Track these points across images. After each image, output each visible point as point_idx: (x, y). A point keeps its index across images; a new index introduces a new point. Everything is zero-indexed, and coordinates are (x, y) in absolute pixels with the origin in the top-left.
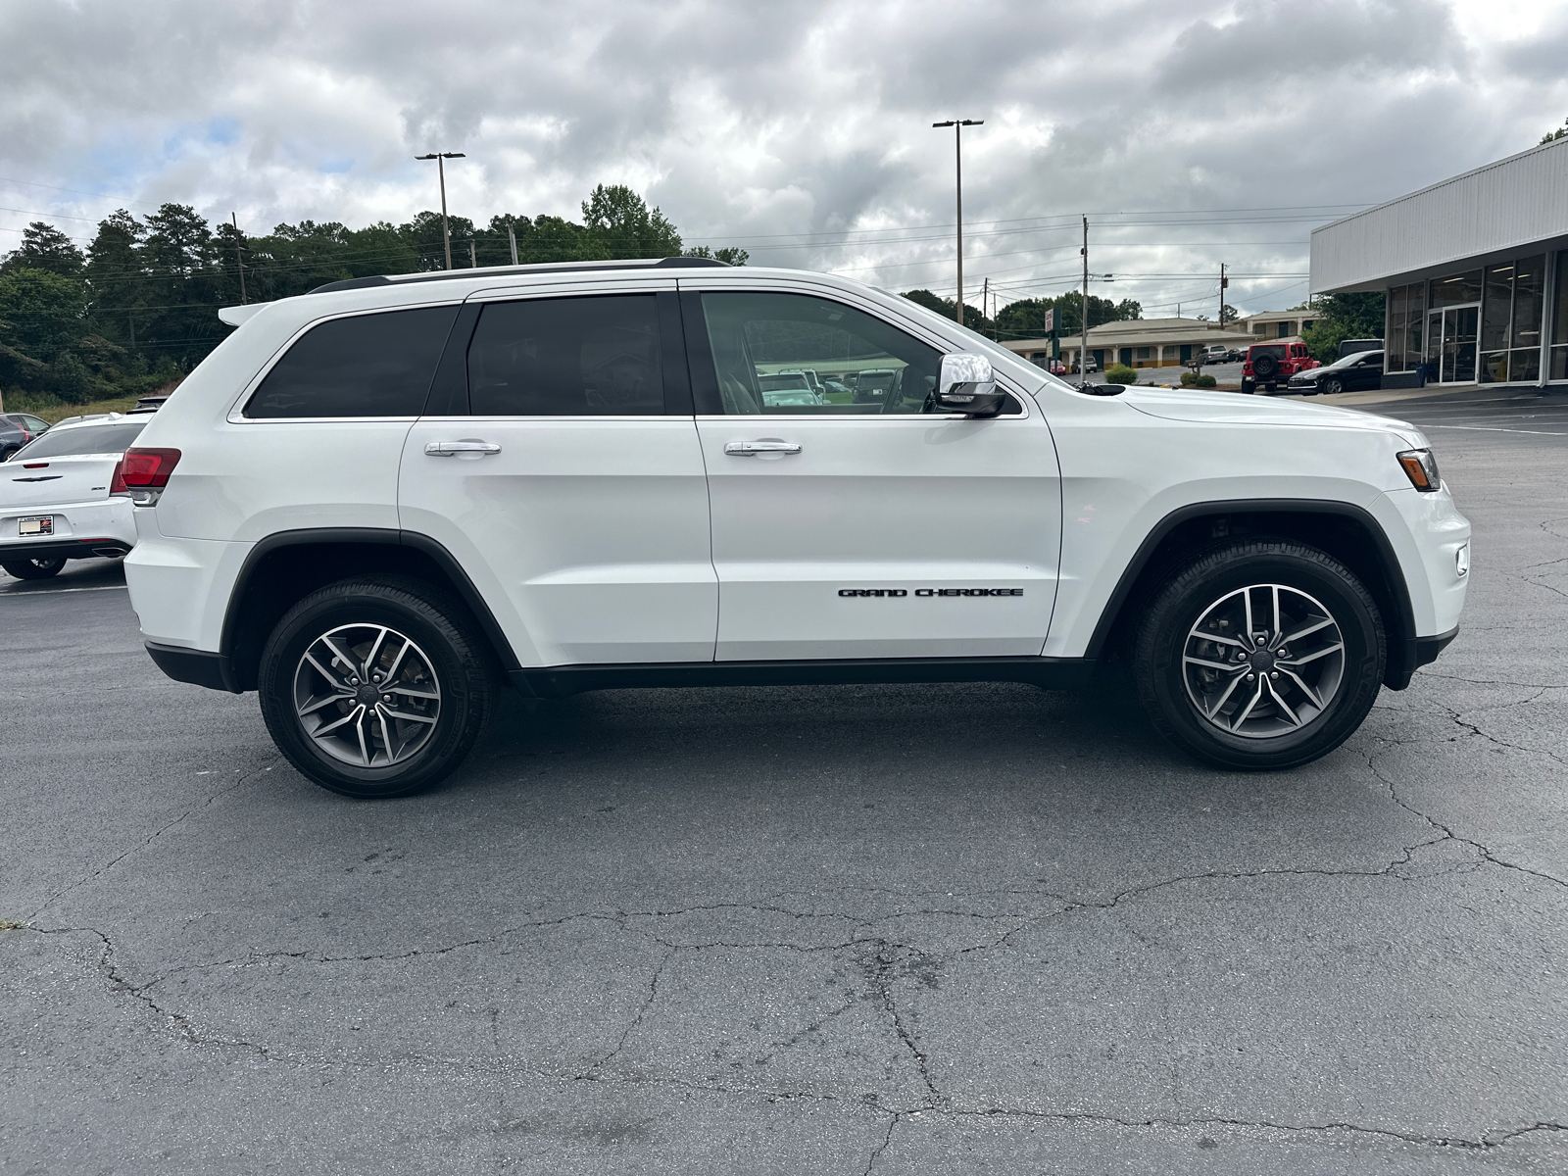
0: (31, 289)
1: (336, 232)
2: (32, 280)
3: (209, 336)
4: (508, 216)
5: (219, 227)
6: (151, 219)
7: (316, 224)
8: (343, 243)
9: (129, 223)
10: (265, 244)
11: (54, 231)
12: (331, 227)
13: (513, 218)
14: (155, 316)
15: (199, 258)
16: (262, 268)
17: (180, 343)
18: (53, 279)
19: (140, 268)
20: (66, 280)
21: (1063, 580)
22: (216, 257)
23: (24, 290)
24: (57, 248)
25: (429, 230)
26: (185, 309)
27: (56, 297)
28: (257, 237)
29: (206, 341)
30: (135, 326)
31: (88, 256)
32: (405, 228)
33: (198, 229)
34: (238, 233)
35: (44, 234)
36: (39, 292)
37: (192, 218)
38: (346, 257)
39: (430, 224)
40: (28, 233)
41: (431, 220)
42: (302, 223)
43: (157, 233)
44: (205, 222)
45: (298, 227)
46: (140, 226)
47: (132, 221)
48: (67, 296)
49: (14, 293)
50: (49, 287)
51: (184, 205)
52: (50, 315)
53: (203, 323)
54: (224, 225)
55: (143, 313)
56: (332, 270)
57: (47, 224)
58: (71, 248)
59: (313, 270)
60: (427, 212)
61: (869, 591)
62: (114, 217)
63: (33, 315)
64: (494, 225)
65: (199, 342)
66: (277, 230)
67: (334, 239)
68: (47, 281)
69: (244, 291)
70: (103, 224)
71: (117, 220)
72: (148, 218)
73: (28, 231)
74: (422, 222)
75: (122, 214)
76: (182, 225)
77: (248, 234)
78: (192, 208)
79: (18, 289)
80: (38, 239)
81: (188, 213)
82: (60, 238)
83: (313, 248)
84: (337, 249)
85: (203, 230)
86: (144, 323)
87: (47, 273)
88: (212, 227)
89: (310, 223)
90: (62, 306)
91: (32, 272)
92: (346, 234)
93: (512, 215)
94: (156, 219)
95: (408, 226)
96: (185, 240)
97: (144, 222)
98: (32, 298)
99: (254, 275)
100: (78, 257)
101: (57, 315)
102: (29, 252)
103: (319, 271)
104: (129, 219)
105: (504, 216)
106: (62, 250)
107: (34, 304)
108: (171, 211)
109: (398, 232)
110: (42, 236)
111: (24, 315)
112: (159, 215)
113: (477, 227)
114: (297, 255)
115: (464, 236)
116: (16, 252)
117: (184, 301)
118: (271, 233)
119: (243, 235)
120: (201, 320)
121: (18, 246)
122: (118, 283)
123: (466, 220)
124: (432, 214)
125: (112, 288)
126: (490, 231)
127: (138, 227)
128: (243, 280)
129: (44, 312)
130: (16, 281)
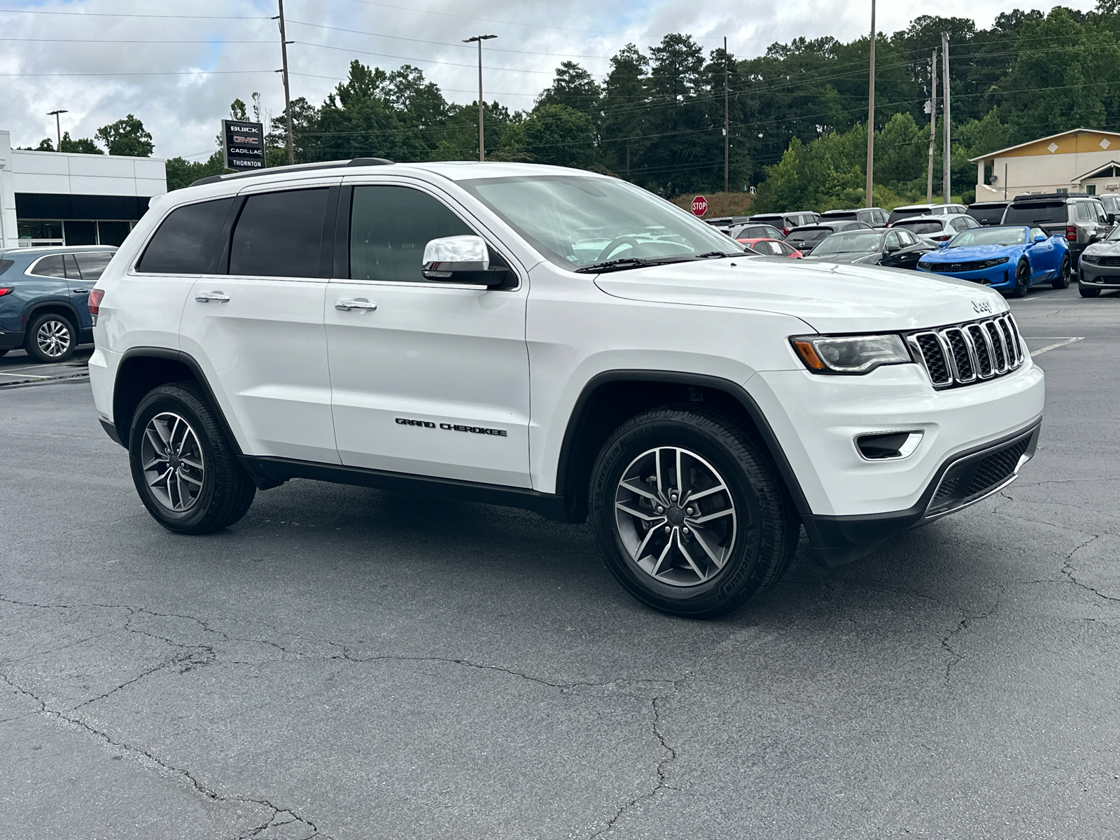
0: (552, 124)
1: (827, 46)
2: (553, 116)
3: (692, 162)
4: (1016, 11)
5: (712, 52)
6: (654, 51)
7: (808, 40)
8: (833, 57)
9: (635, 56)
10: (756, 66)
11: (579, 69)
12: (822, 42)
13: (1023, 13)
14: (648, 144)
15: (692, 85)
16: (747, 90)
17: (667, 169)
18: (570, 114)
19: (639, 99)
20: (580, 114)
21: (532, 427)
22: (707, 83)
23: (546, 125)
24: (580, 84)
25: (924, 35)
26: (674, 136)
27: (571, 130)
28: (749, 59)
29: (689, 167)
30: (631, 154)
31: (604, 90)
32: (899, 35)
33: (693, 56)
34: (729, 58)
35: (571, 71)
36: (557, 126)
37: (690, 46)
38: (833, 72)
39: (926, 29)
40: (560, 72)
41: (928, 24)
42: (795, 40)
43: (658, 63)
44: (700, 49)
45: (790, 44)
46: (644, 58)
47: (638, 54)
48: (580, 129)
49: (539, 128)
50: (566, 121)
51: (683, 34)
52: (564, 146)
53: (687, 149)
54: (717, 51)
55: (637, 142)
56: (817, 87)
57: (574, 63)
58: (591, 83)
59: (798, 88)
60: (924, 16)
61: (412, 421)
62: (624, 52)
63: (551, 147)
64: (998, 24)
65: (683, 167)
66: (770, 49)
67: (824, 54)
68: (565, 116)
69: (727, 115)
70: (615, 60)
71: (626, 54)
72: (652, 49)
73: (559, 70)
74: (918, 27)
75: (630, 49)
76: (679, 53)
77: (739, 58)
78: (690, 37)
79: (543, 124)
80: (566, 77)
81: (686, 42)
82: (582, 75)
83: (801, 66)
84: (825, 64)
85: (698, 57)
86: (638, 150)
87: (566, 108)
88: (706, 55)
89: (802, 40)
90: (574, 138)
91: (555, 108)
92: (837, 47)
93: (1021, 10)
94: (659, 50)
95: (902, 33)
96: (681, 69)
97: (648, 54)
98: (552, 132)
99: (739, 98)
100: (595, 91)
101: (569, 147)
102: (559, 89)
103: (805, 89)
104: (636, 52)
105: (1011, 12)
106: (584, 85)
107: (553, 137)
108: (673, 40)
109: (889, 40)
110: (569, 73)
111: (544, 148)
112: (662, 46)
113: (979, 27)
114: (786, 74)
115: (963, 39)
116: (548, 90)
117: (674, 128)
118: (763, 53)
119: (733, 59)
120: (686, 146)
121: (550, 85)
122: (621, 115)
123: (968, 20)
124: (930, 17)
125: (616, 119)
126: (993, 31)
127: (642, 59)
128: (727, 104)
129: (560, 145)
130: (542, 117)
